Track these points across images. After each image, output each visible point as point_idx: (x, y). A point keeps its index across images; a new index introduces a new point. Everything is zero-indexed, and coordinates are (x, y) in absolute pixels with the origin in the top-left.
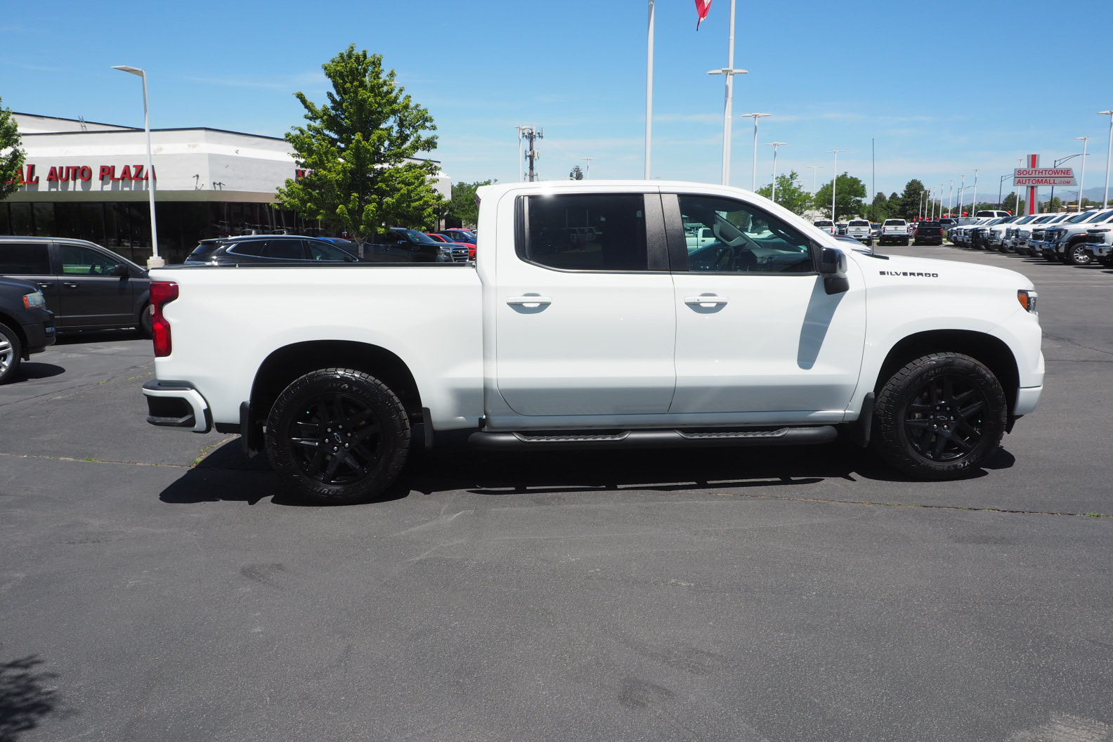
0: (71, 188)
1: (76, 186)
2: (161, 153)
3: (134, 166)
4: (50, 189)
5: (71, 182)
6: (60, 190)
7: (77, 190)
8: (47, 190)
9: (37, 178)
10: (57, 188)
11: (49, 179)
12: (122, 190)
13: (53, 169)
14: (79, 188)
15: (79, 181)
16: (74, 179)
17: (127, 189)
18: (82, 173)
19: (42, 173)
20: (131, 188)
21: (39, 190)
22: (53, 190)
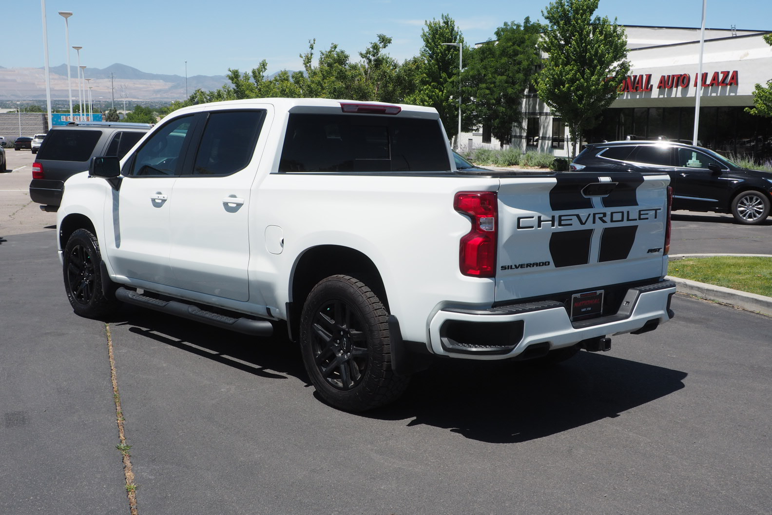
0: (673, 96)
1: (677, 92)
2: (745, 58)
3: (722, 72)
4: (659, 96)
5: (674, 89)
6: (666, 96)
7: (677, 96)
8: (657, 97)
9: (652, 86)
10: (664, 96)
11: (659, 87)
12: (711, 96)
13: (663, 77)
14: (679, 95)
15: (680, 88)
16: (677, 86)
17: (714, 95)
18: (682, 80)
19: (655, 82)
20: (717, 94)
21: (652, 97)
22: (661, 96)
